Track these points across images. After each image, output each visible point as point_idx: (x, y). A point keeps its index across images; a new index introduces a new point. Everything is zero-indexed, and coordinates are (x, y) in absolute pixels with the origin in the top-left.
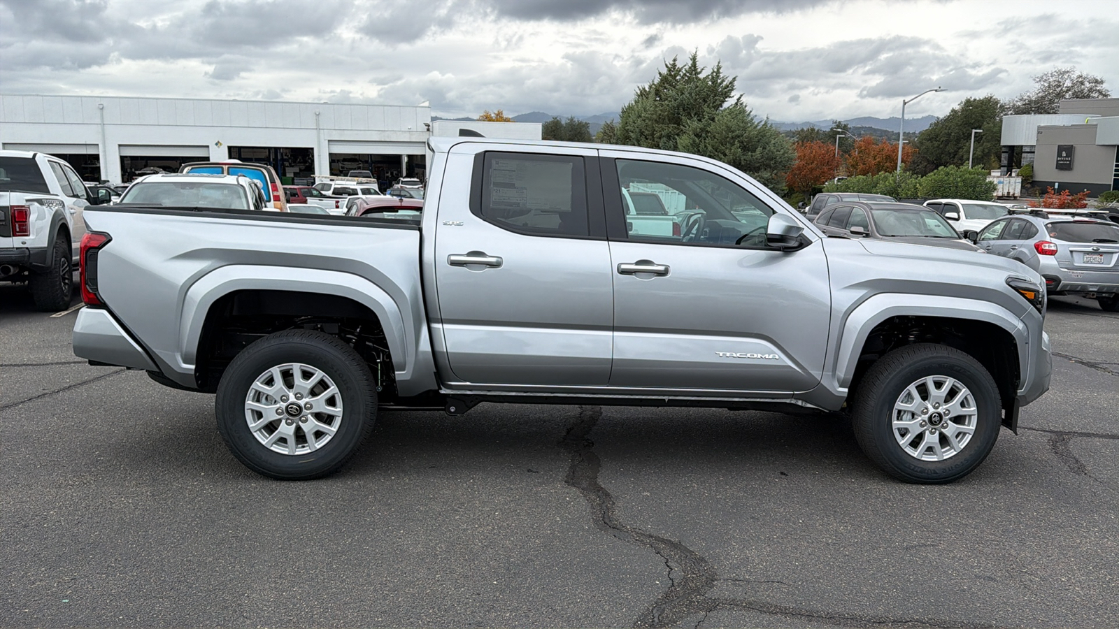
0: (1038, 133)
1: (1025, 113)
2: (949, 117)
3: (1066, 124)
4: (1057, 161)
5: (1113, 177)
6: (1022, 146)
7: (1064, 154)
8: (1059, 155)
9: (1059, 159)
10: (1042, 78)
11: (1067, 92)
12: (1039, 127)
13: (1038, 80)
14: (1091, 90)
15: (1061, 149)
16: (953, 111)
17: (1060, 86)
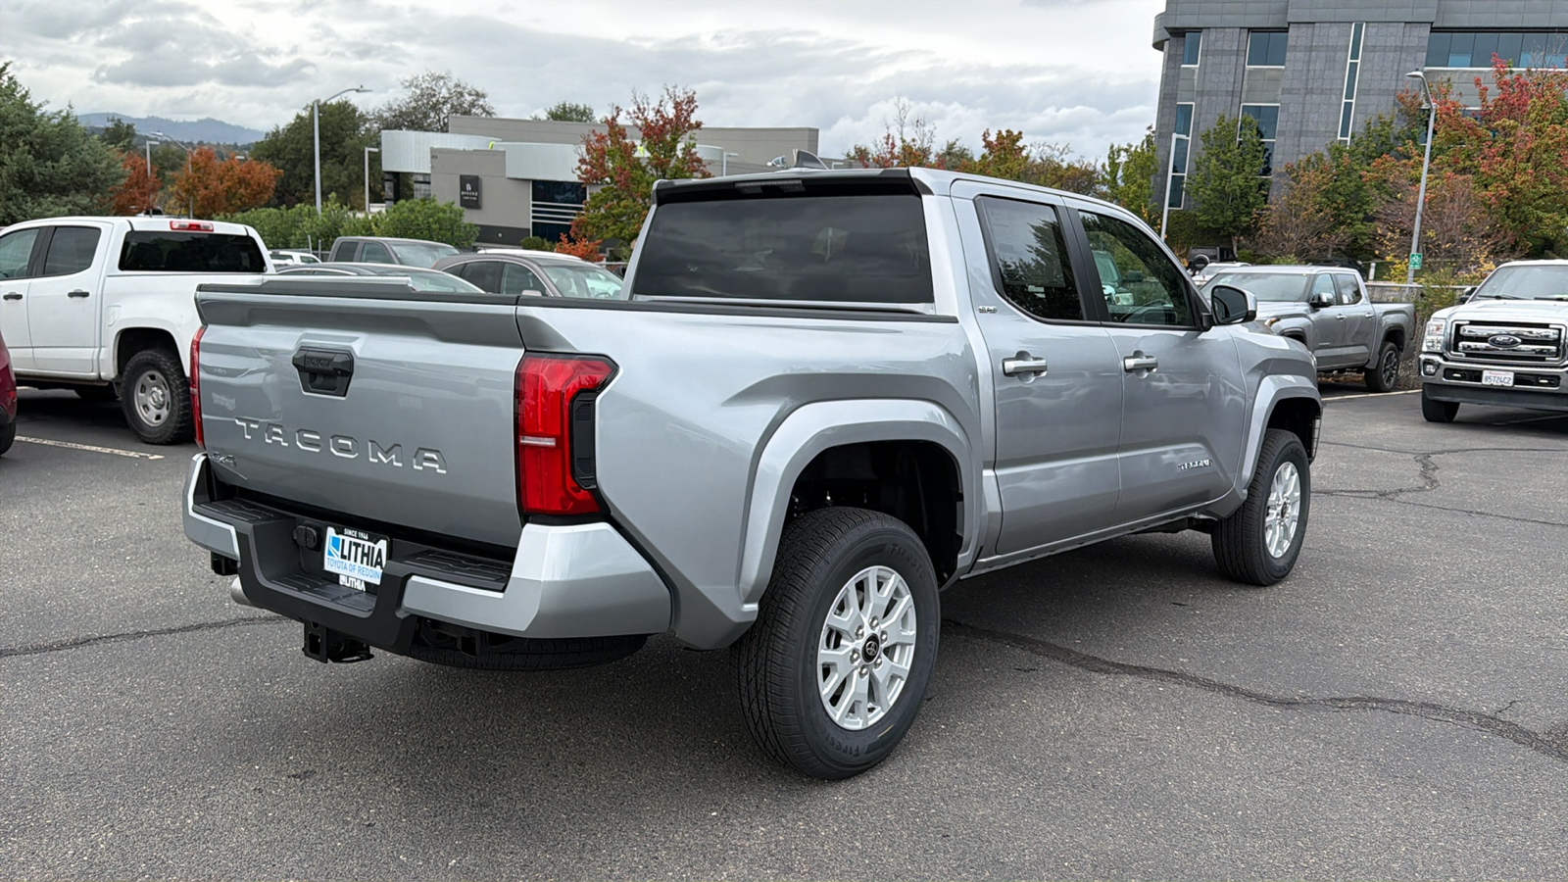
0: (433, 157)
1: (395, 128)
2: (294, 125)
3: (467, 149)
4: (462, 196)
5: (532, 220)
6: (411, 174)
7: (469, 187)
8: (463, 188)
9: (463, 193)
10: (412, 82)
11: (444, 103)
12: (433, 150)
13: (407, 84)
14: (472, 105)
15: (464, 180)
16: (298, 117)
17: (434, 95)
